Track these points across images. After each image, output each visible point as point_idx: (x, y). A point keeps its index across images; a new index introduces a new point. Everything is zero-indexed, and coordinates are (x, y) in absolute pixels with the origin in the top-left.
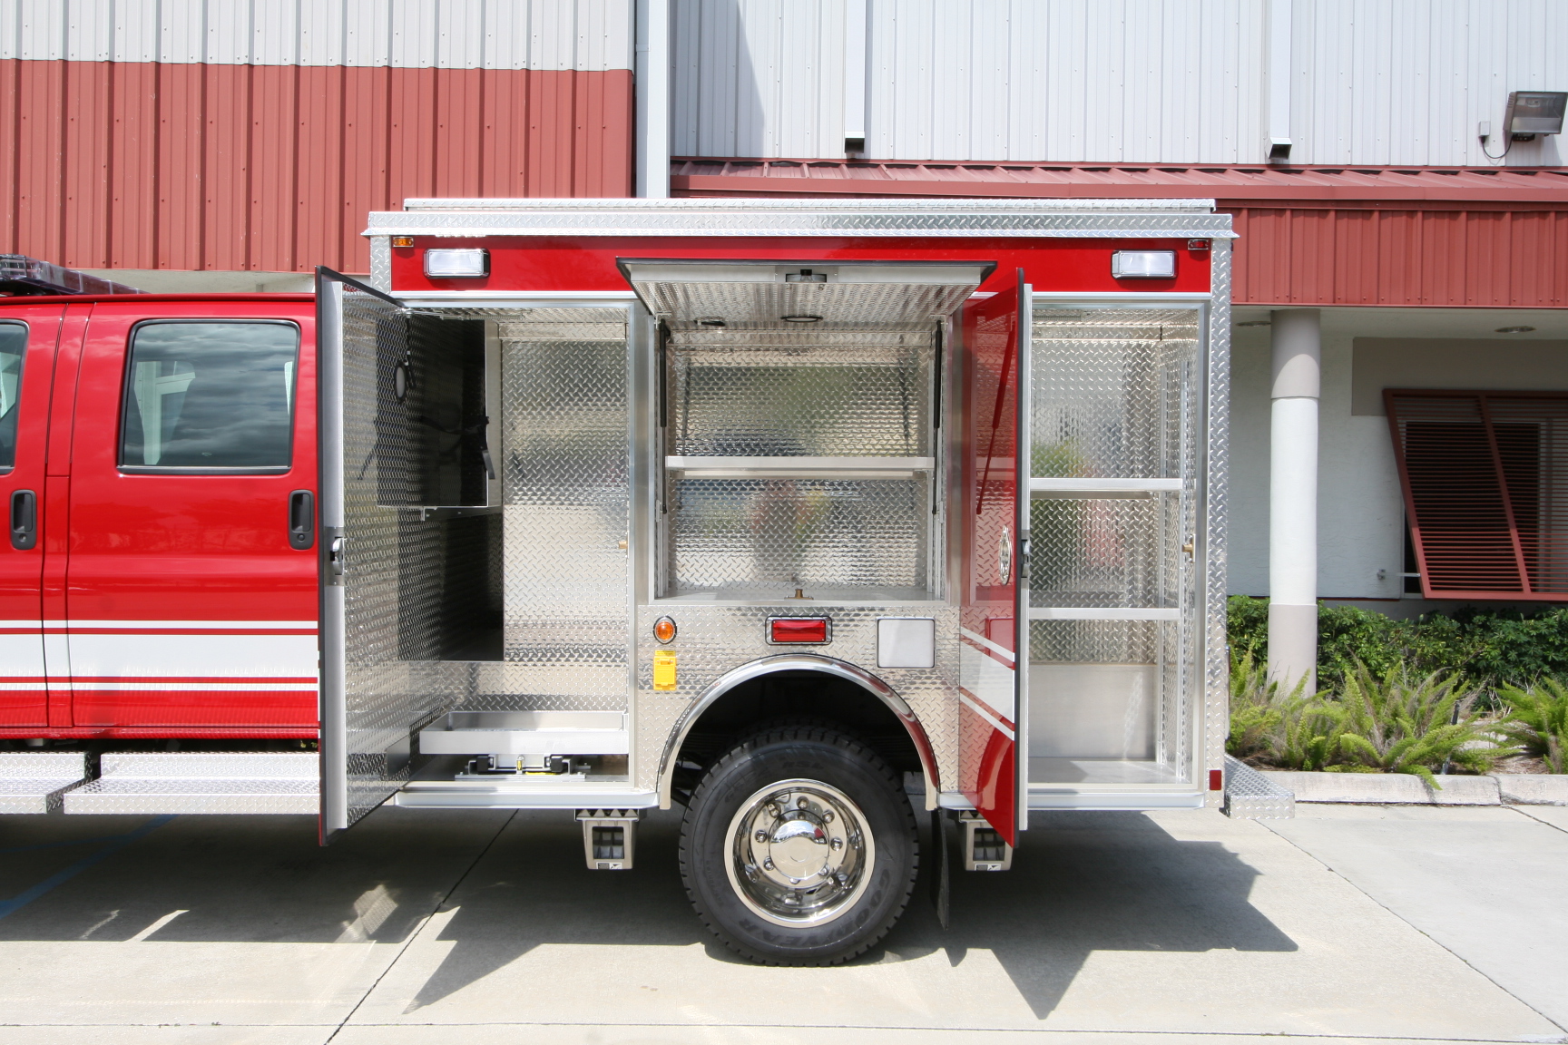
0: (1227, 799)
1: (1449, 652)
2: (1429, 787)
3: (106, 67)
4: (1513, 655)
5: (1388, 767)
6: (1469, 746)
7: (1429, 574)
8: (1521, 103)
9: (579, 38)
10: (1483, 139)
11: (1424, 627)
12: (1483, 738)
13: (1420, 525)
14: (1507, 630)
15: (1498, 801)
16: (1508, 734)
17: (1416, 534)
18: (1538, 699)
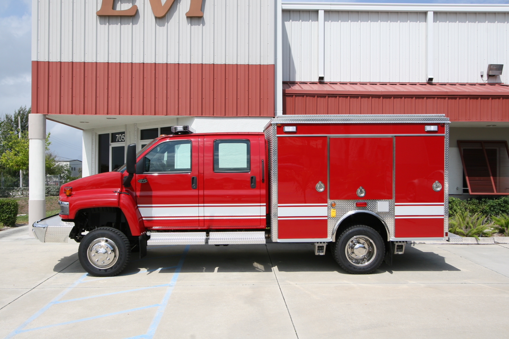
0: (449, 238)
1: (476, 208)
2: (477, 240)
3: (142, 64)
4: (492, 209)
5: (467, 236)
6: (486, 231)
7: (471, 188)
8: (492, 67)
9: (261, 56)
10: (482, 76)
11: (470, 202)
12: (489, 229)
13: (468, 176)
14: (491, 202)
15: (494, 243)
16: (494, 227)
17: (467, 178)
18: (502, 219)
